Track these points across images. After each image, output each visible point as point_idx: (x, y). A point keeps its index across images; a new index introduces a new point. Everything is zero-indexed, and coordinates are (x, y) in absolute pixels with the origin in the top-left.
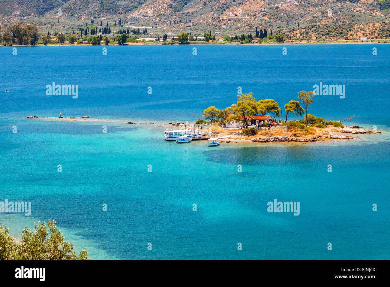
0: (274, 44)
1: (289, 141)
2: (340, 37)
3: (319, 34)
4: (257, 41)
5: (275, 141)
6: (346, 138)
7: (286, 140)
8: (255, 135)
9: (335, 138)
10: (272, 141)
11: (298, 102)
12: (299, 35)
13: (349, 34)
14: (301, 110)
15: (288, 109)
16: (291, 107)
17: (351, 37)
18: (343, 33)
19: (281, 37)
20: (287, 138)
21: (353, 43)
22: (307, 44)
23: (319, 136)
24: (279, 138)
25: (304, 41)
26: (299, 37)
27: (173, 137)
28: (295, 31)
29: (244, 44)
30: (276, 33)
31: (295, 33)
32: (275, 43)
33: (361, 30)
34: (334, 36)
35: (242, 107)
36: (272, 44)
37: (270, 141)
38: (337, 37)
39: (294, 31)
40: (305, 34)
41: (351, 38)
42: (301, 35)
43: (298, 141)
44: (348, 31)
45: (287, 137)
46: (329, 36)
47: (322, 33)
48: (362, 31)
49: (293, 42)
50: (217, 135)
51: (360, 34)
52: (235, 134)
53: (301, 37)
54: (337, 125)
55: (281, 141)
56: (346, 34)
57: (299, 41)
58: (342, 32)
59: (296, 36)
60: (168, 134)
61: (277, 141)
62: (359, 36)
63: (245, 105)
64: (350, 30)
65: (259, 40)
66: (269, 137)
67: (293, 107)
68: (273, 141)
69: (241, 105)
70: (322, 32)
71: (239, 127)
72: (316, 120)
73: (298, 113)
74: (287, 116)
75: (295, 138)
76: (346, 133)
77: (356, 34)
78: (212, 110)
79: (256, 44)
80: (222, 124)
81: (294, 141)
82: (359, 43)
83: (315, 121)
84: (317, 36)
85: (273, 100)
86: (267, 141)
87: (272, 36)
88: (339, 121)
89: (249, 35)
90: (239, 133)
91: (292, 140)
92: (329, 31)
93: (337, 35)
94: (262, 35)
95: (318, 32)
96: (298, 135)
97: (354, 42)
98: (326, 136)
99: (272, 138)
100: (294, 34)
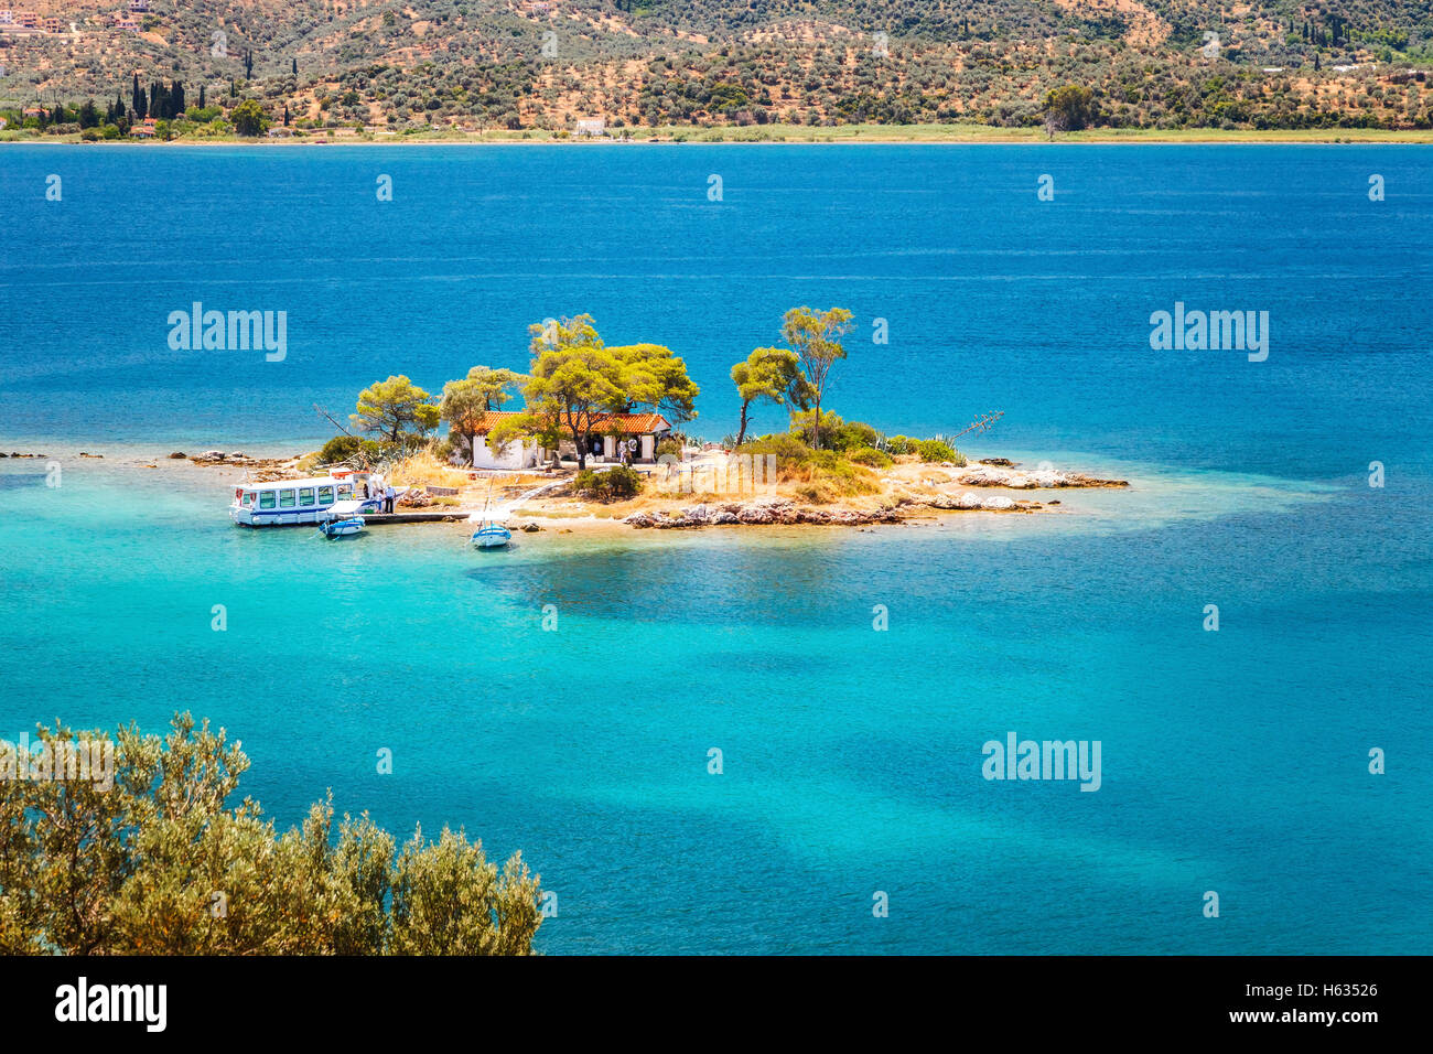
0: (227, 144)
1: (790, 523)
2: (487, 119)
3: (399, 104)
4: (153, 128)
5: (731, 522)
6: (1016, 508)
7: (774, 517)
8: (636, 499)
9: (969, 508)
10: (718, 524)
11: (795, 356)
12: (315, 107)
13: (523, 104)
14: (802, 387)
15: (753, 384)
16: (763, 378)
17: (532, 119)
18: (498, 102)
19: (253, 114)
20: (777, 511)
21: (553, 142)
22: (360, 144)
23: (902, 501)
24: (745, 509)
25: (346, 132)
26: (319, 116)
27: (277, 509)
28: (298, 93)
29: (98, 143)
30: (217, 100)
31: (297, 98)
32: (229, 137)
33: (570, 89)
34: (461, 113)
35: (569, 378)
36: (221, 143)
37: (709, 522)
38: (476, 117)
39: (295, 89)
40: (343, 104)
41: (532, 122)
42: (325, 107)
43: (827, 521)
44: (517, 94)
45: (776, 506)
46: (444, 114)
47: (411, 101)
48: (576, 95)
49: (300, 135)
50: (451, 498)
51: (567, 105)
52: (532, 493)
53: (326, 116)
54: (934, 455)
55: (757, 522)
56: (509, 105)
57: (326, 133)
58: (494, 95)
59: (306, 112)
60: (253, 496)
61: (736, 522)
62: (564, 112)
63: (577, 367)
64: (528, 90)
65: (162, 127)
66: (703, 505)
67: (773, 376)
68: (722, 522)
69: (562, 367)
70: (412, 94)
71: (534, 465)
72: (848, 434)
73: (795, 402)
74: (744, 413)
75: (814, 510)
76: (984, 486)
77: (553, 107)
78: (400, 391)
79: (146, 140)
80: (454, 455)
81: (810, 520)
82: (575, 140)
83: (842, 436)
84: (394, 112)
85: (664, 349)
86: (697, 524)
87: (205, 112)
88: (939, 437)
89: (114, 104)
90: (550, 489)
91: (800, 519)
92: (439, 93)
93: (473, 110)
94: (168, 104)
95: (395, 97)
96: (823, 495)
97: (556, 136)
98: (930, 499)
99: (714, 511)
100: (296, 104)
